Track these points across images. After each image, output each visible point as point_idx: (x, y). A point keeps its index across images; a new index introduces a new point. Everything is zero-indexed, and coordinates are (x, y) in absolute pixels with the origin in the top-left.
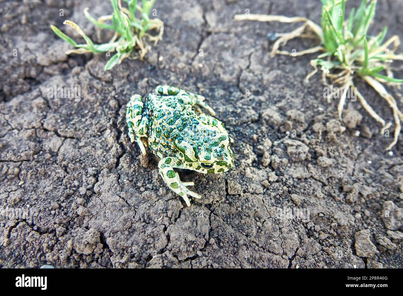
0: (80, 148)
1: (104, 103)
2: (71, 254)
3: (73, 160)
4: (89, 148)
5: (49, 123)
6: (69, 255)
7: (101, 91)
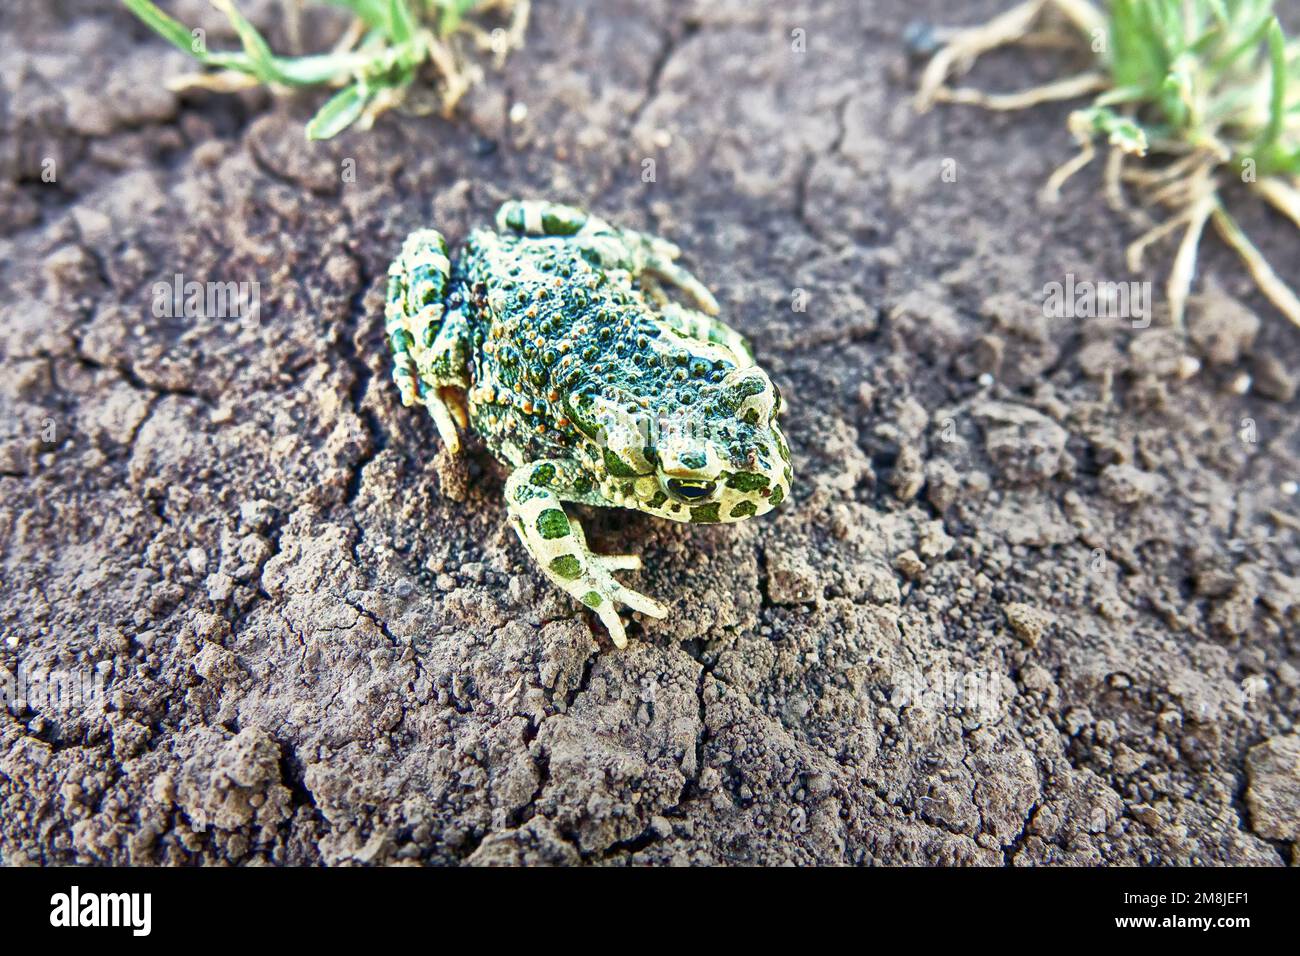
1: (306, 266)
2: (169, 827)
3: (185, 472)
4: (247, 428)
5: (100, 340)
6: (161, 830)
7: (296, 224)
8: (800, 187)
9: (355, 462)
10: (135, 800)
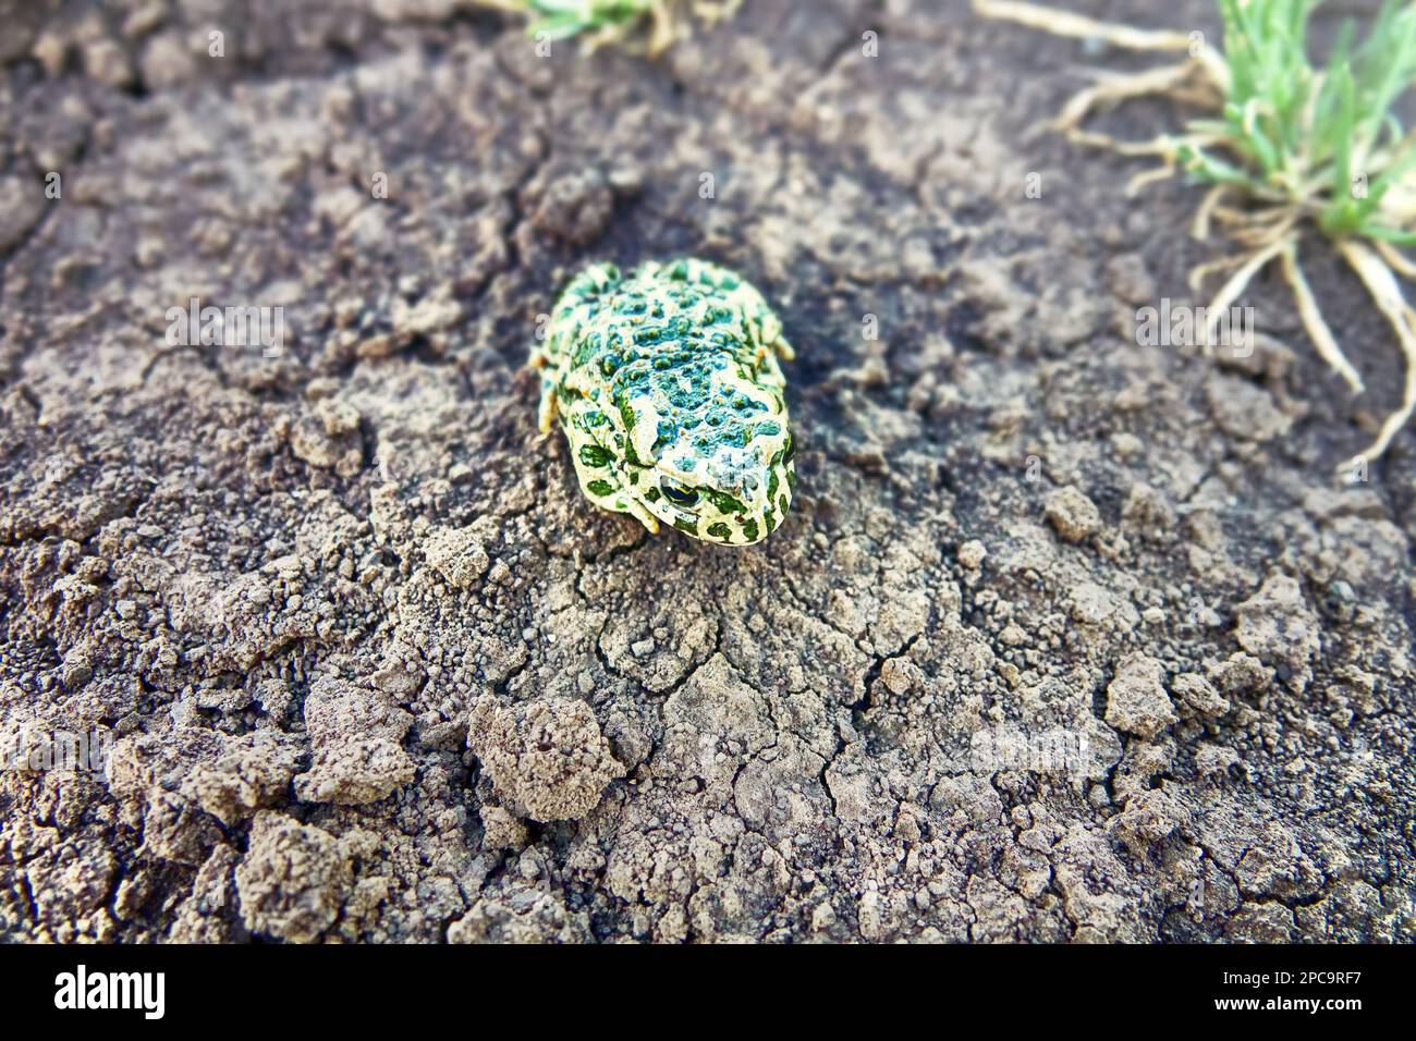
0: (404, 230)
1: (506, 139)
2: (279, 451)
3: (372, 252)
4: (423, 234)
5: (343, 156)
6: (272, 450)
7: (509, 108)
8: (922, 170)
9: (492, 270)
10: (263, 429)
